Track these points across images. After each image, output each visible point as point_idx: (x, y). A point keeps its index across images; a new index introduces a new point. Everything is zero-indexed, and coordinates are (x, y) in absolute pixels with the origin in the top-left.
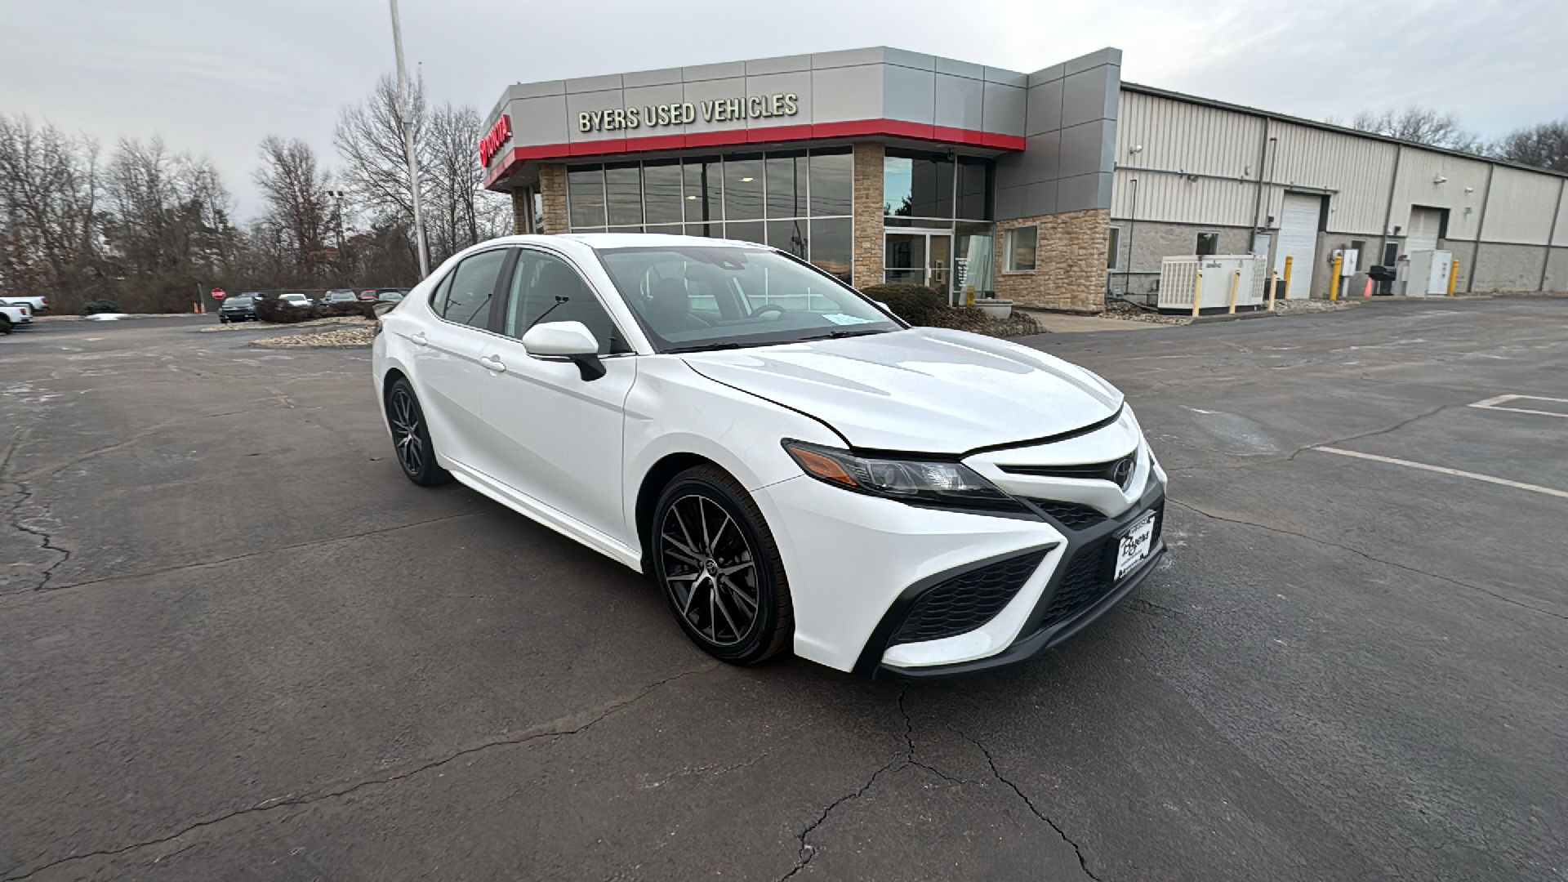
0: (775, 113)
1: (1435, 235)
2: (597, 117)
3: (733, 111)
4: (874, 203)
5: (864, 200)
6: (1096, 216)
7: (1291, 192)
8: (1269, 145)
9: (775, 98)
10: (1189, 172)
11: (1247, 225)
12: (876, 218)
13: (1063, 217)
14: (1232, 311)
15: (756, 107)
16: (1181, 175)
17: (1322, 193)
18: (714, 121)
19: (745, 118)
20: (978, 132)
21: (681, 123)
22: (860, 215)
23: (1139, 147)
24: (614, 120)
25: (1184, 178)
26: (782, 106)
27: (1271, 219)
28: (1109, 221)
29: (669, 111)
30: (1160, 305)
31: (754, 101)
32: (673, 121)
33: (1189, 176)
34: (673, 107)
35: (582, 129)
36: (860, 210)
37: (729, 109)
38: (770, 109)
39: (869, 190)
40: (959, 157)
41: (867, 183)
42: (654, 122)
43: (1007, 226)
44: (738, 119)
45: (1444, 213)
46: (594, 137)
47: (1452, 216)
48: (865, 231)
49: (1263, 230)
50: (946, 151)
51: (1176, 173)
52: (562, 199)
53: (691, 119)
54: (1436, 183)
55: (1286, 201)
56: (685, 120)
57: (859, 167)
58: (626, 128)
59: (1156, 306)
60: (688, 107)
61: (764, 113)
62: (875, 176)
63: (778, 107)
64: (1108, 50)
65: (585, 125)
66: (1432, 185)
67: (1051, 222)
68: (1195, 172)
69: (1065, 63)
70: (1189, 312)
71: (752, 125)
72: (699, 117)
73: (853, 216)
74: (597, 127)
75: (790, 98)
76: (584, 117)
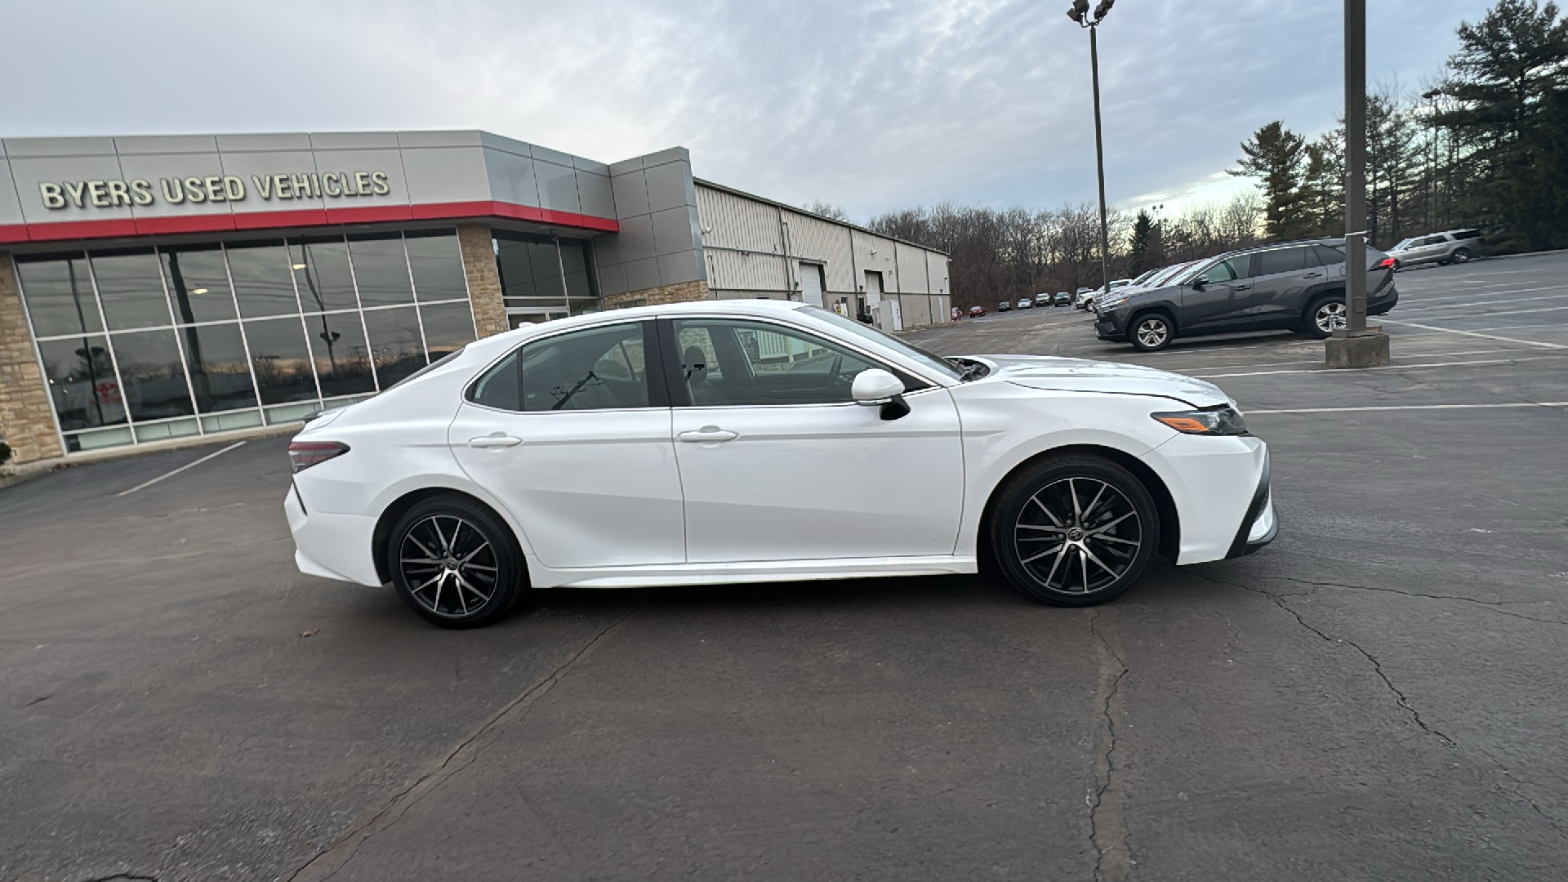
0: (361, 191)
1: (878, 290)
2: (75, 190)
3: (301, 189)
4: (491, 284)
5: (480, 282)
6: (698, 286)
7: (802, 263)
8: (784, 227)
9: (358, 175)
10: (742, 249)
11: (784, 289)
12: (496, 301)
13: (669, 289)
14: (810, 355)
15: (333, 185)
16: (738, 251)
17: (818, 263)
18: (275, 199)
19: (320, 197)
20: (579, 215)
21: (224, 201)
22: (478, 298)
23: (709, 229)
24: (107, 195)
25: (740, 253)
26: (368, 185)
27: (797, 284)
28: (707, 290)
29: (202, 185)
30: (762, 357)
31: (330, 178)
32: (212, 197)
33: (743, 252)
34: (208, 182)
35: (48, 204)
36: (477, 293)
37: (296, 185)
38: (353, 187)
39: (483, 271)
40: (561, 239)
41: (480, 265)
42: (180, 197)
43: (615, 301)
44: (311, 197)
45: (880, 274)
46: (73, 215)
47: (885, 277)
48: (487, 313)
49: (794, 292)
50: (548, 233)
51: (734, 250)
52: (13, 300)
53: (241, 195)
54: (872, 254)
55: (802, 270)
56: (231, 197)
57: (467, 249)
58: (132, 204)
59: (759, 358)
60: (232, 182)
61: (346, 192)
62: (487, 258)
63: (364, 186)
64: (679, 148)
65: (52, 200)
66: (870, 257)
67: (658, 294)
68: (749, 249)
69: (643, 157)
70: (786, 359)
71: (330, 204)
72: (252, 192)
73: (469, 299)
74: (79, 203)
75: (378, 176)
76: (50, 190)
